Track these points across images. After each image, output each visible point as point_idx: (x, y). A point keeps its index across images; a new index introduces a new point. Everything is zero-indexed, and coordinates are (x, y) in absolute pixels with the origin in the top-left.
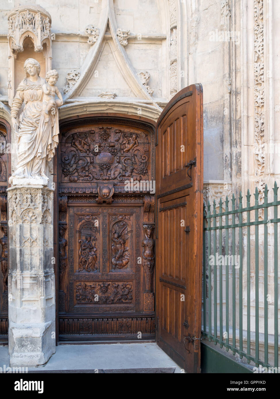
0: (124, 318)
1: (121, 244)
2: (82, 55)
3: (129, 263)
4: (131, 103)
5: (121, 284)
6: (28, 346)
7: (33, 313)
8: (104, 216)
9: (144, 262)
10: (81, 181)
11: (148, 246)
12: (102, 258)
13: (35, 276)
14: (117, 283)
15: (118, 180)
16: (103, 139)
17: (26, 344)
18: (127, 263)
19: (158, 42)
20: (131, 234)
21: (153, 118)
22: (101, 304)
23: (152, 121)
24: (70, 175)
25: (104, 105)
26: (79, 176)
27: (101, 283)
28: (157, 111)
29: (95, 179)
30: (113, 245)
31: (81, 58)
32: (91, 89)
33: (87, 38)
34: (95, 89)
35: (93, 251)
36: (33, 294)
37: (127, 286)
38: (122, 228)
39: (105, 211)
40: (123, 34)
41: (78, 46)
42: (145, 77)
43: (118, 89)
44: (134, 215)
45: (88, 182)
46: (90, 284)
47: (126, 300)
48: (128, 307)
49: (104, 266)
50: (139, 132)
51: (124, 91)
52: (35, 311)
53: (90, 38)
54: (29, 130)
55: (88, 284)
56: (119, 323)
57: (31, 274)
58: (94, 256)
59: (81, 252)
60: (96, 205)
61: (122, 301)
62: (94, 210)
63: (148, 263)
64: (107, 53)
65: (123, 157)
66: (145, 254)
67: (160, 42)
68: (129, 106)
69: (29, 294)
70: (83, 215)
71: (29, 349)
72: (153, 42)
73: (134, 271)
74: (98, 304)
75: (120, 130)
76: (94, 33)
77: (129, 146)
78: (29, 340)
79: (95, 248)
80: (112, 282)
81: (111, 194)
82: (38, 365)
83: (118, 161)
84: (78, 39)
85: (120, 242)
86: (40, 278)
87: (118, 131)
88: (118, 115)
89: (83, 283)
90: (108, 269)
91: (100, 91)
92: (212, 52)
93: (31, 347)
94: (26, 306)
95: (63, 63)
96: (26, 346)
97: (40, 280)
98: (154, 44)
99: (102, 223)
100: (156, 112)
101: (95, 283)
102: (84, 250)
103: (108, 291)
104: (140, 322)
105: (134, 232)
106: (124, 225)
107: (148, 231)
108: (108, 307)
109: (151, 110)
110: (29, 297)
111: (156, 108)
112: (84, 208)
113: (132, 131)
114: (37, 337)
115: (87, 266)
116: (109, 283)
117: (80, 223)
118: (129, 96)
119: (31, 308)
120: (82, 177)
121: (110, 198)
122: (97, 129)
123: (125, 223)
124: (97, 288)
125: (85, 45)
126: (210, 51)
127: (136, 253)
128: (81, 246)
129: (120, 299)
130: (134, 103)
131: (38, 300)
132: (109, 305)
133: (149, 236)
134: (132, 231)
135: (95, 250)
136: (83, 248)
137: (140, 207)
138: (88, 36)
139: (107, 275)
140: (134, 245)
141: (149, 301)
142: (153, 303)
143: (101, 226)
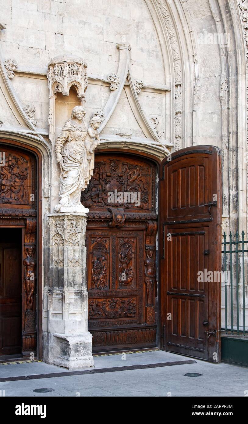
0: (131, 330)
1: (127, 264)
2: (103, 97)
3: (133, 280)
4: (146, 144)
5: (127, 299)
6: (82, 351)
7: (78, 324)
8: (113, 238)
9: (147, 280)
10: (94, 207)
11: (150, 265)
12: (112, 276)
13: (78, 292)
14: (123, 299)
15: (125, 206)
16: (113, 169)
17: (80, 349)
18: (131, 281)
19: (163, 92)
20: (135, 255)
21: (159, 157)
22: (110, 319)
23: (157, 158)
24: (85, 201)
25: (124, 143)
26: (93, 202)
27: (110, 299)
28: (165, 152)
29: (106, 205)
30: (120, 265)
31: (102, 100)
32: (110, 127)
33: (110, 84)
34: (113, 128)
35: (104, 270)
36: (77, 307)
37: (132, 302)
38: (127, 249)
39: (114, 234)
40: (139, 85)
41: (100, 89)
42: (155, 122)
43: (132, 129)
44: (138, 238)
45: (100, 207)
46: (102, 301)
47: (130, 314)
48: (133, 320)
49: (114, 284)
50: (142, 165)
51: (136, 131)
52: (80, 322)
53: (112, 85)
54: (77, 166)
55: (100, 300)
56: (127, 334)
57: (75, 290)
58: (104, 275)
59: (93, 271)
60: (108, 228)
61: (128, 315)
62: (105, 233)
63: (151, 280)
64: (123, 98)
65: (129, 187)
66: (148, 272)
67: (164, 93)
68: (143, 146)
69: (74, 308)
70: (96, 238)
71: (82, 354)
72: (159, 92)
73: (137, 288)
74: (108, 319)
75: (127, 163)
76: (116, 81)
77: (134, 177)
78: (82, 345)
79: (105, 267)
80: (120, 298)
81: (124, 220)
82: (91, 366)
83: (125, 189)
84: (100, 83)
85: (126, 262)
86: (84, 294)
87: (125, 163)
88: (130, 152)
89: (95, 300)
90: (116, 286)
91: (117, 129)
92: (212, 113)
93: (84, 352)
94: (72, 318)
95: (88, 103)
96: (80, 351)
97: (84, 295)
98: (160, 93)
99: (112, 245)
100: (163, 153)
101: (105, 299)
102: (96, 269)
103: (116, 306)
104: (144, 332)
105: (138, 253)
106: (129, 247)
107: (151, 252)
108: (117, 321)
109: (159, 151)
110: (74, 310)
111: (164, 150)
112: (97, 232)
113: (136, 164)
114: (88, 343)
115: (98, 284)
116: (117, 299)
117: (93, 245)
118: (140, 136)
119: (77, 320)
120: (96, 203)
121: (123, 223)
122: (108, 160)
123: (129, 245)
124: (107, 304)
125: (105, 88)
126: (210, 112)
127: (139, 272)
128: (94, 266)
129: (126, 314)
130: (148, 144)
131: (82, 312)
132: (117, 319)
133: (151, 257)
134: (135, 252)
135: (105, 269)
136: (95, 267)
137: (143, 231)
138: (110, 82)
139: (116, 292)
140: (138, 265)
141: (151, 314)
142: (154, 315)
143: (111, 247)
